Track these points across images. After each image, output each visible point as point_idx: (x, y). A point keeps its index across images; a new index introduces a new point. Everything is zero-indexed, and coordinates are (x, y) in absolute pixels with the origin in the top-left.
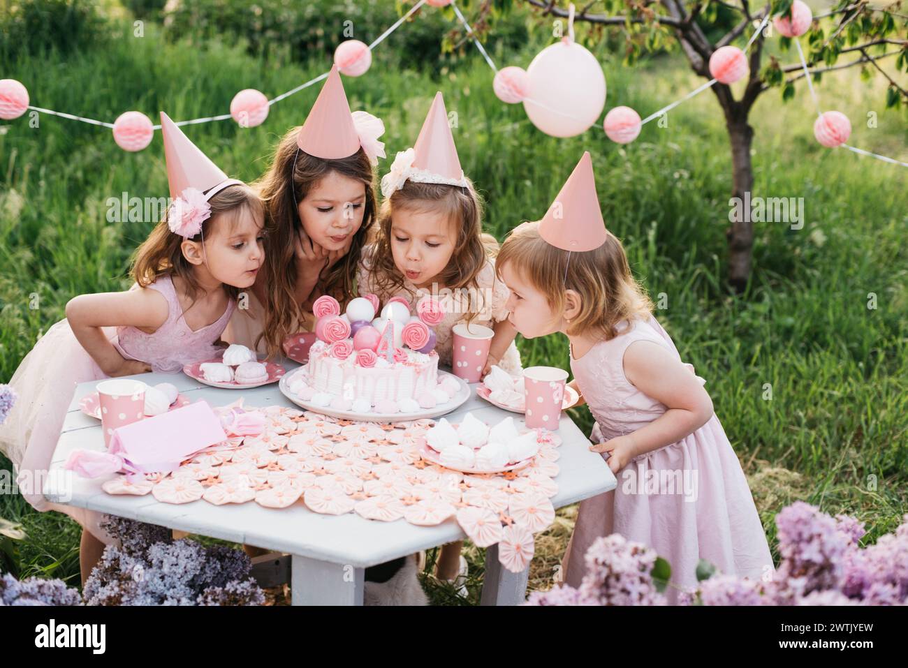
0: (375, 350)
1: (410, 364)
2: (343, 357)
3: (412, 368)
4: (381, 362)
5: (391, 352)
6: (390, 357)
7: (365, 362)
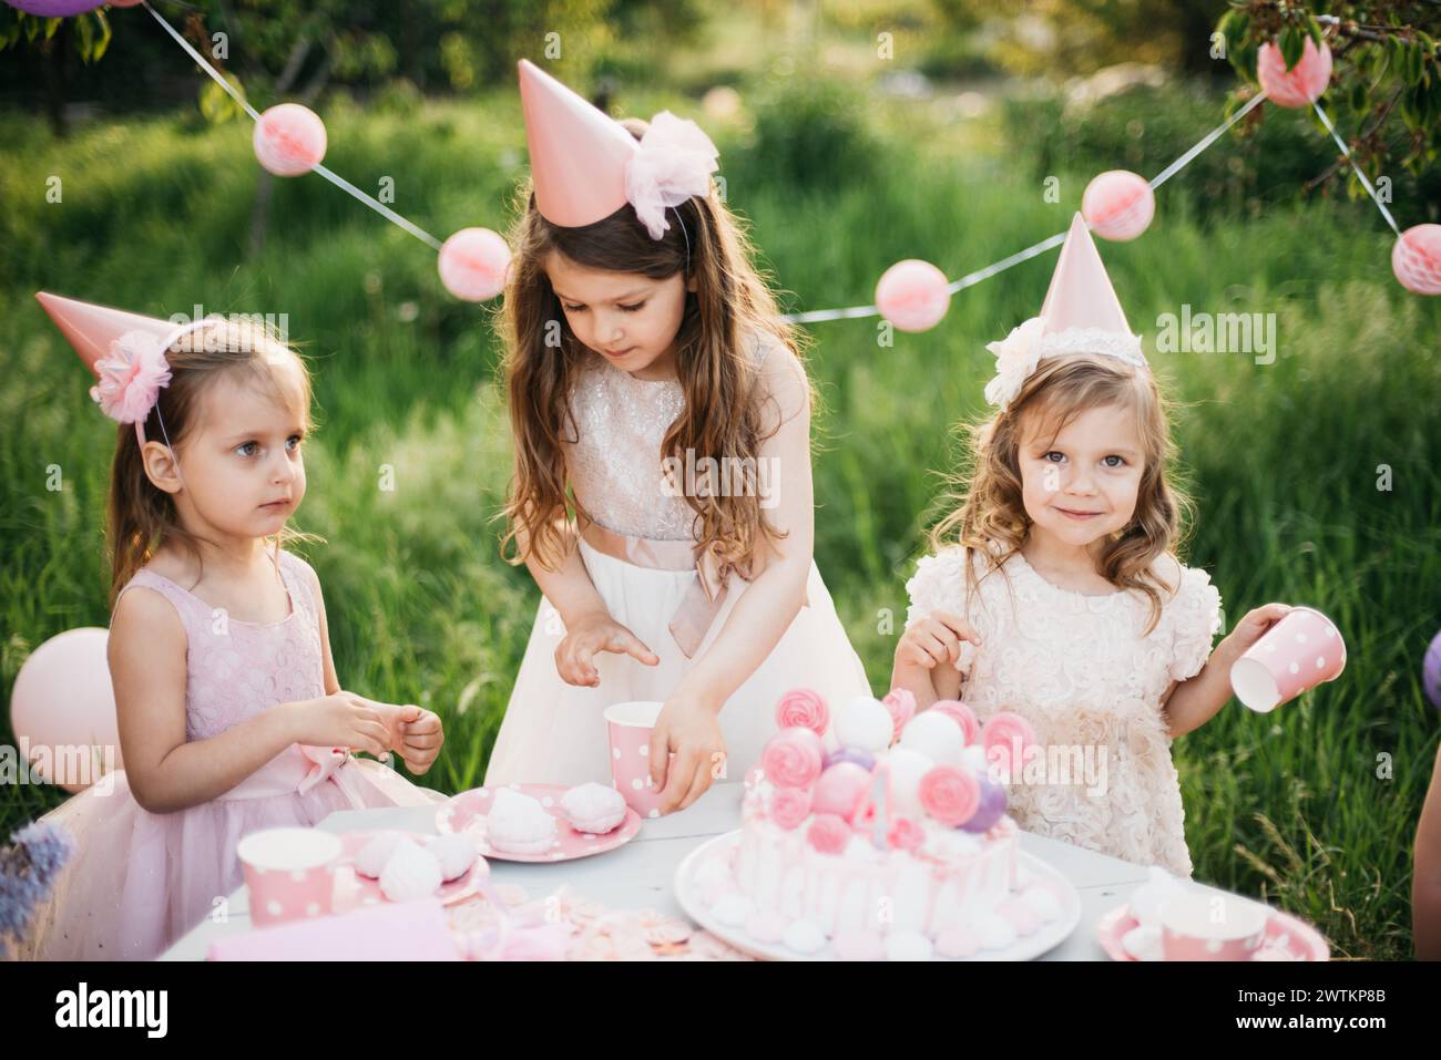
0: (848, 819)
1: (924, 857)
2: (789, 825)
3: (928, 866)
4: (858, 846)
5: (883, 824)
6: (882, 837)
7: (826, 842)
